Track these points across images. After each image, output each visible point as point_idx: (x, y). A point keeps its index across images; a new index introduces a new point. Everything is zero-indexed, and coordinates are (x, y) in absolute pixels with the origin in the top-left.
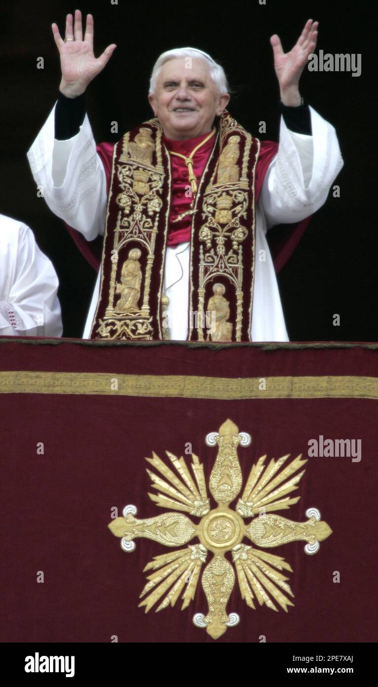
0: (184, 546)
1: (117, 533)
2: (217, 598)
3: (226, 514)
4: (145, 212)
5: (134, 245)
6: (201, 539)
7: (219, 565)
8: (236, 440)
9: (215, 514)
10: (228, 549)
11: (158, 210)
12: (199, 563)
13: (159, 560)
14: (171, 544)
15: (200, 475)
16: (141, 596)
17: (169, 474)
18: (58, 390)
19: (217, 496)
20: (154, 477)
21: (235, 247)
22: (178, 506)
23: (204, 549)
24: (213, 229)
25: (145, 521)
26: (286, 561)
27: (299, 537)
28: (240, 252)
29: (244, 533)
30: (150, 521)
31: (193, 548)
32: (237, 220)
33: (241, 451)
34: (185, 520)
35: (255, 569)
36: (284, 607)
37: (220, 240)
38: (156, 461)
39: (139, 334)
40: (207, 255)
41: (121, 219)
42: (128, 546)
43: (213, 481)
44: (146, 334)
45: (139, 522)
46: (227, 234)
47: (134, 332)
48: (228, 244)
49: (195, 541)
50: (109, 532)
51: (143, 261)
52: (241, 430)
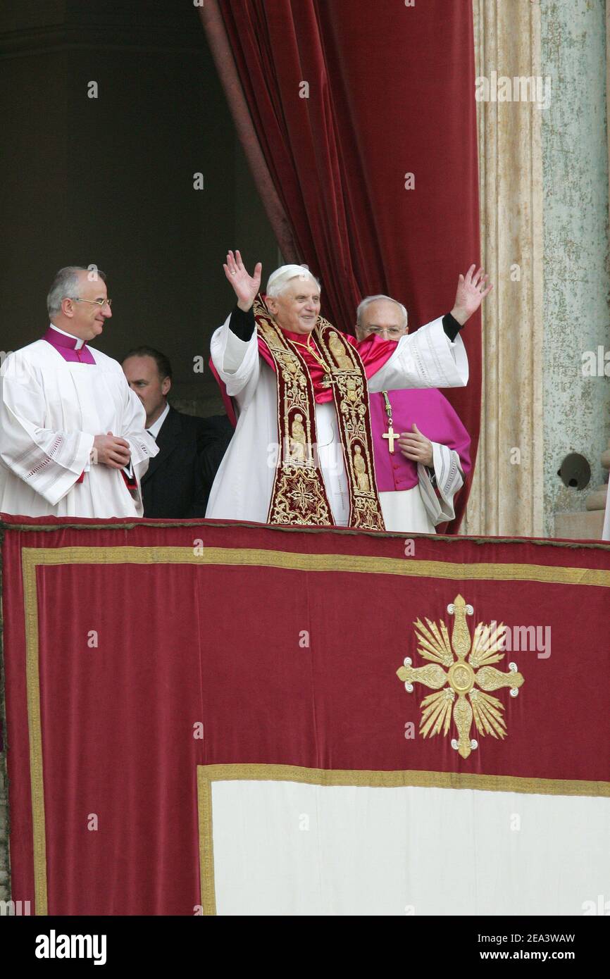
0: (441, 689)
1: (402, 679)
2: (463, 729)
3: (463, 666)
4: (299, 386)
5: (296, 411)
6: (451, 684)
7: (462, 703)
8: (465, 610)
9: (457, 665)
10: (466, 692)
11: (306, 385)
12: (451, 702)
13: (429, 699)
14: (435, 688)
15: (446, 637)
16: (420, 726)
17: (428, 635)
18: (358, 569)
19: (458, 652)
20: (420, 637)
21: (361, 419)
22: (435, 659)
23: (453, 691)
24: (348, 405)
25: (417, 669)
26: (500, 702)
27: (506, 684)
28: (364, 422)
29: (474, 680)
30: (420, 669)
31: (446, 690)
32: (359, 399)
33: (469, 618)
34: (441, 669)
35: (482, 707)
36: (501, 735)
37: (353, 413)
38: (419, 625)
39: (310, 478)
40: (348, 423)
41: (287, 391)
42: (409, 688)
43: (454, 641)
44: (314, 478)
45: (414, 670)
46: (356, 409)
47: (307, 475)
48: (357, 416)
49: (447, 685)
50: (397, 678)
51: (304, 423)
52: (467, 603)
